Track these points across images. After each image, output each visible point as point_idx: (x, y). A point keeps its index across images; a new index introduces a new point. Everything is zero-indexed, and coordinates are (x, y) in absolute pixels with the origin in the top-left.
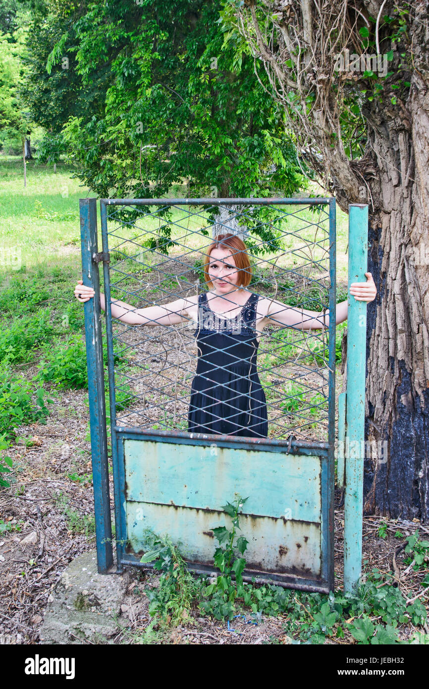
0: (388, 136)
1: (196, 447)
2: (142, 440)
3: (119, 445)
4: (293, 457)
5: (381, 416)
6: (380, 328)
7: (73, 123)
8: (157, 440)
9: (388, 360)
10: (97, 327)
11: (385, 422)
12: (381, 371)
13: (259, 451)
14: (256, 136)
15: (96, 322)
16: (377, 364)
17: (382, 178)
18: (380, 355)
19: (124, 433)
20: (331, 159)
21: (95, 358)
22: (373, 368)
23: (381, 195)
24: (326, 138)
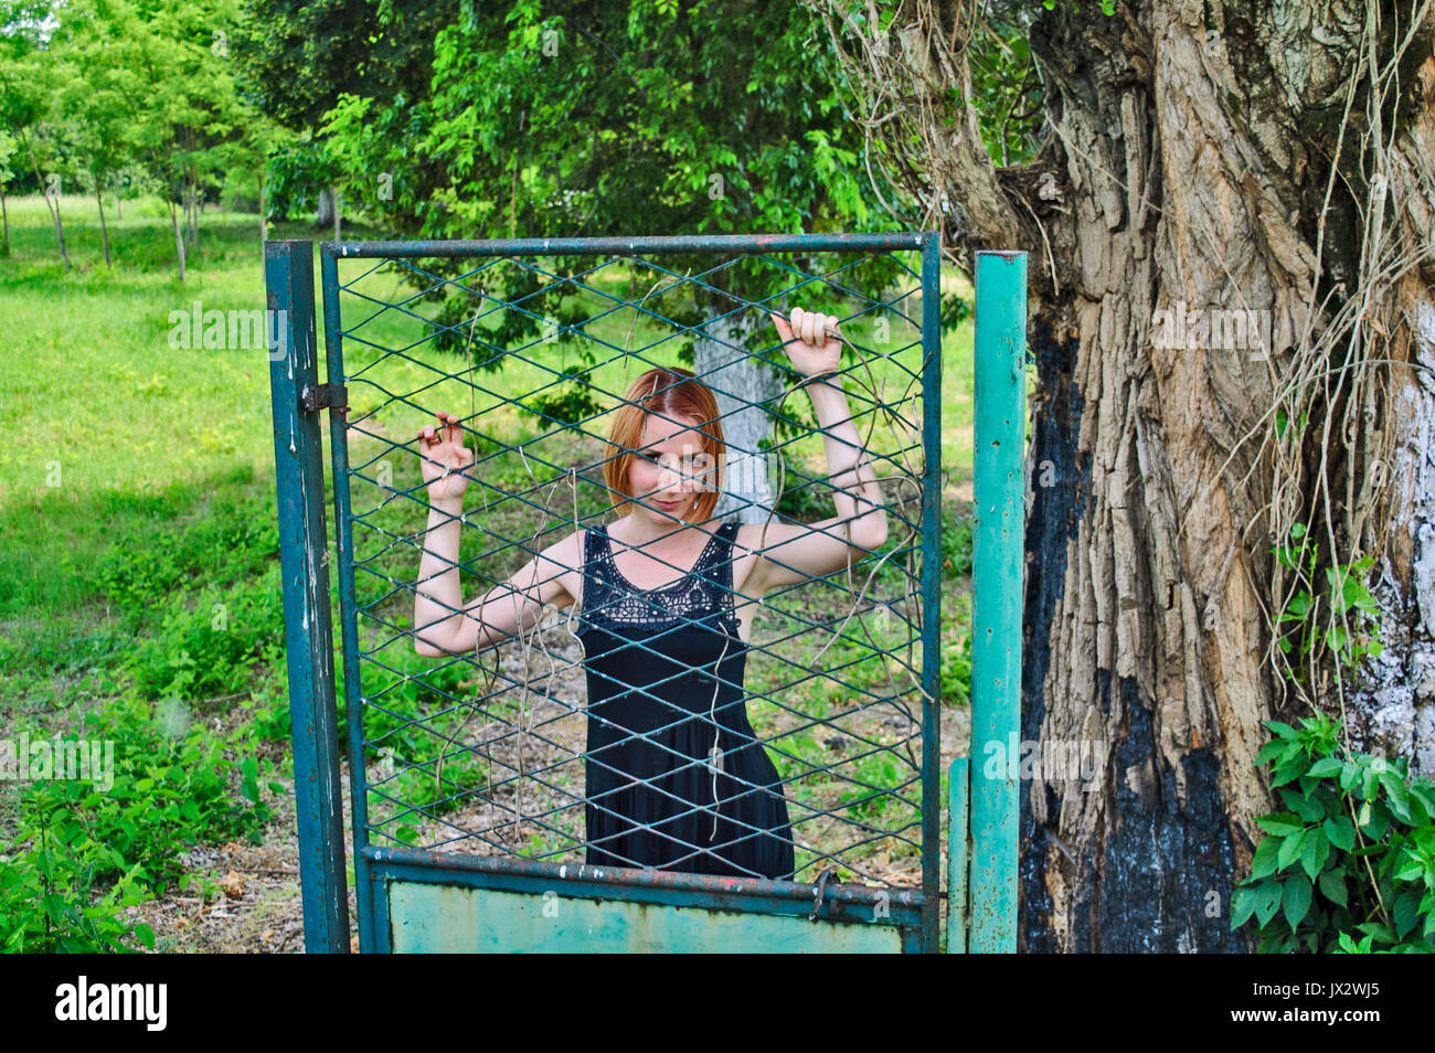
0: (1094, 102)
1: (575, 901)
2: (434, 884)
3: (376, 896)
4: (829, 927)
5: (1076, 823)
6: (1076, 596)
7: (348, 110)
8: (476, 883)
9: (1095, 679)
10: (314, 581)
11: (1086, 837)
12: (1077, 707)
13: (739, 912)
14: (794, 146)
15: (312, 570)
16: (1067, 689)
17: (1080, 211)
18: (1074, 665)
19: (385, 862)
20: (946, 157)
21: (308, 666)
22: (1058, 698)
23: (1077, 255)
24: (934, 102)
